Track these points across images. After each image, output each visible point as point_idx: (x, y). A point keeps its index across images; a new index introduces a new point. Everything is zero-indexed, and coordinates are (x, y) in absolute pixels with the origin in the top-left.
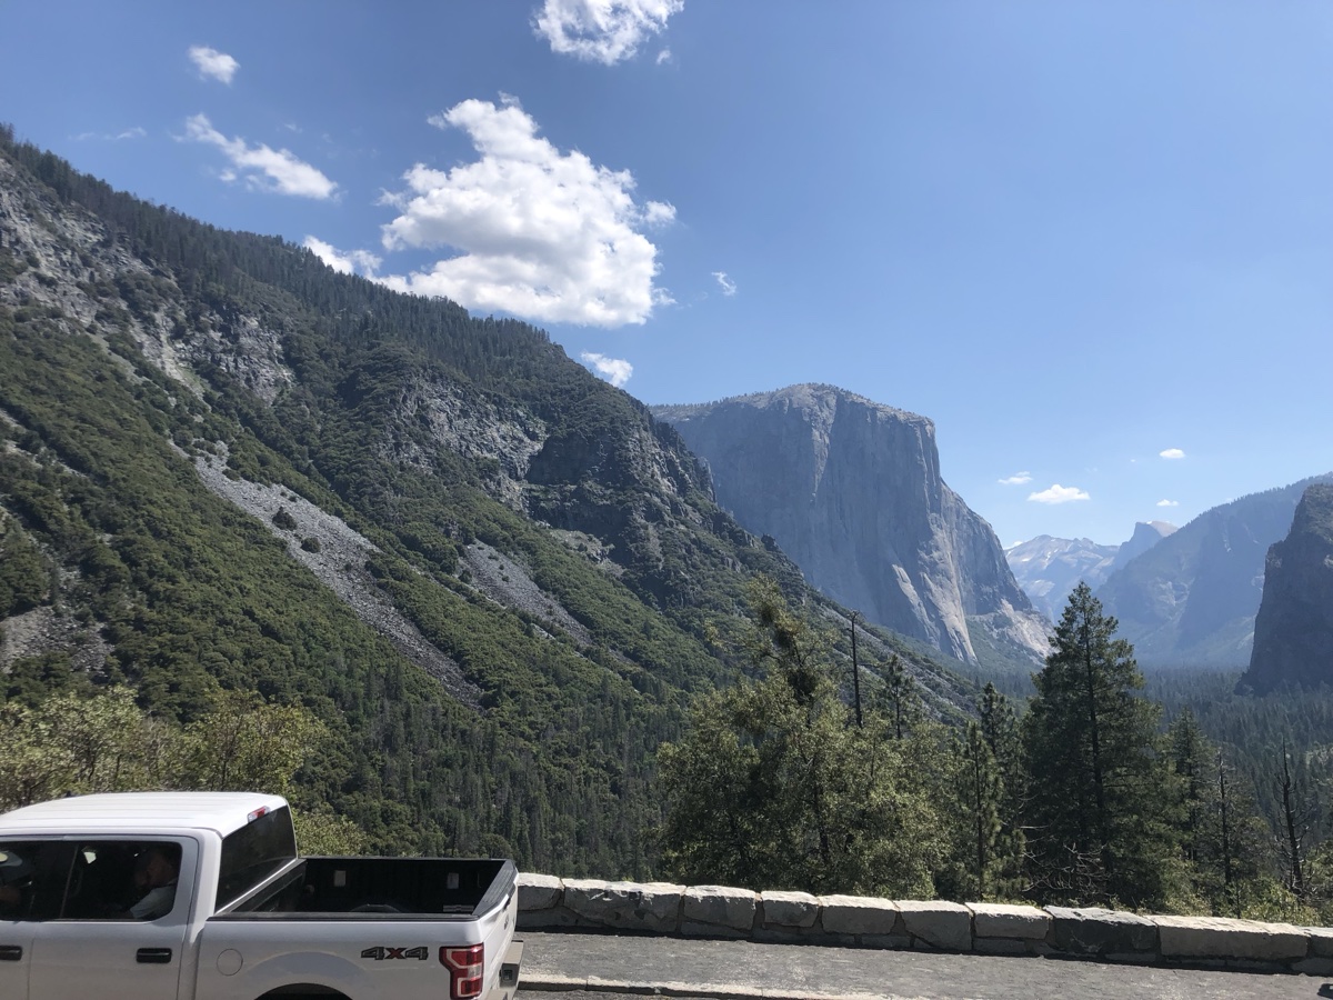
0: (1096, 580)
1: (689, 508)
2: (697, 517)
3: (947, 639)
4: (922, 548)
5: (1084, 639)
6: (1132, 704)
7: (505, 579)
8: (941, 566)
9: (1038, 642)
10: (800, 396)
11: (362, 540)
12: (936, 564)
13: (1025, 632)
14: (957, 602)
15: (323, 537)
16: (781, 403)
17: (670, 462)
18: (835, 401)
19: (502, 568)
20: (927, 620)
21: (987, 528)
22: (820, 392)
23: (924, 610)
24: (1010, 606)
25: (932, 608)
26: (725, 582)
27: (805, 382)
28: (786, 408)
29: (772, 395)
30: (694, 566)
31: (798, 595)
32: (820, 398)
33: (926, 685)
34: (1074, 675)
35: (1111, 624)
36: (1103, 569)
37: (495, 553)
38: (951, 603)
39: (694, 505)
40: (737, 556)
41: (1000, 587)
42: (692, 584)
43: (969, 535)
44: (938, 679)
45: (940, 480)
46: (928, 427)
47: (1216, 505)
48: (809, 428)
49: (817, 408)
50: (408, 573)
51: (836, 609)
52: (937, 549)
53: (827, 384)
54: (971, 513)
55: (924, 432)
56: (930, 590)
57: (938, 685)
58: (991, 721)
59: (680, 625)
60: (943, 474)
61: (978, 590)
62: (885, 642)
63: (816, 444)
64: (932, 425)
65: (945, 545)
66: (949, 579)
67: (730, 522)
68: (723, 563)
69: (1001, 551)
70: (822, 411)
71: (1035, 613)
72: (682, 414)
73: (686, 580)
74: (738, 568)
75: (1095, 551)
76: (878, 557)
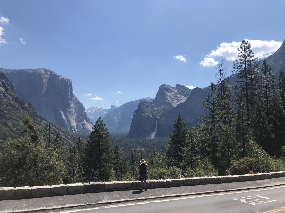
0: (103, 116)
1: (8, 95)
2: (10, 98)
3: (71, 128)
4: (67, 108)
5: (99, 128)
6: (107, 141)
8: (71, 112)
9: (90, 128)
10: (41, 71)
12: (70, 111)
13: (88, 127)
14: (74, 120)
16: (36, 72)
17: (3, 83)
18: (49, 73)
20: (67, 124)
21: (82, 104)
22: (46, 71)
23: (67, 121)
24: (85, 121)
25: (69, 121)
26: (17, 114)
27: (42, 68)
28: (37, 73)
29: (34, 70)
30: (9, 110)
31: (37, 118)
32: (46, 72)
33: (66, 138)
34: (97, 135)
35: (105, 125)
36: (105, 114)
38: (73, 120)
39: (10, 95)
40: (21, 108)
41: (84, 117)
42: (8, 114)
43: (78, 106)
44: (68, 136)
45: (72, 93)
46: (71, 82)
47: (126, 103)
48: (42, 79)
49: (45, 74)
51: (46, 121)
52: (71, 108)
53: (48, 69)
54: (79, 101)
55: (70, 83)
57: (69, 138)
58: (79, 145)
59: (3, 124)
60: (73, 92)
61: (79, 118)
62: (57, 129)
63: (44, 83)
64: (72, 81)
65: (73, 107)
66: (73, 115)
67: (20, 100)
68: (17, 109)
69: (85, 109)
70: (46, 75)
71: (90, 122)
72: (8, 71)
73: (6, 113)
74: (21, 111)
75: (103, 110)
76: (57, 109)
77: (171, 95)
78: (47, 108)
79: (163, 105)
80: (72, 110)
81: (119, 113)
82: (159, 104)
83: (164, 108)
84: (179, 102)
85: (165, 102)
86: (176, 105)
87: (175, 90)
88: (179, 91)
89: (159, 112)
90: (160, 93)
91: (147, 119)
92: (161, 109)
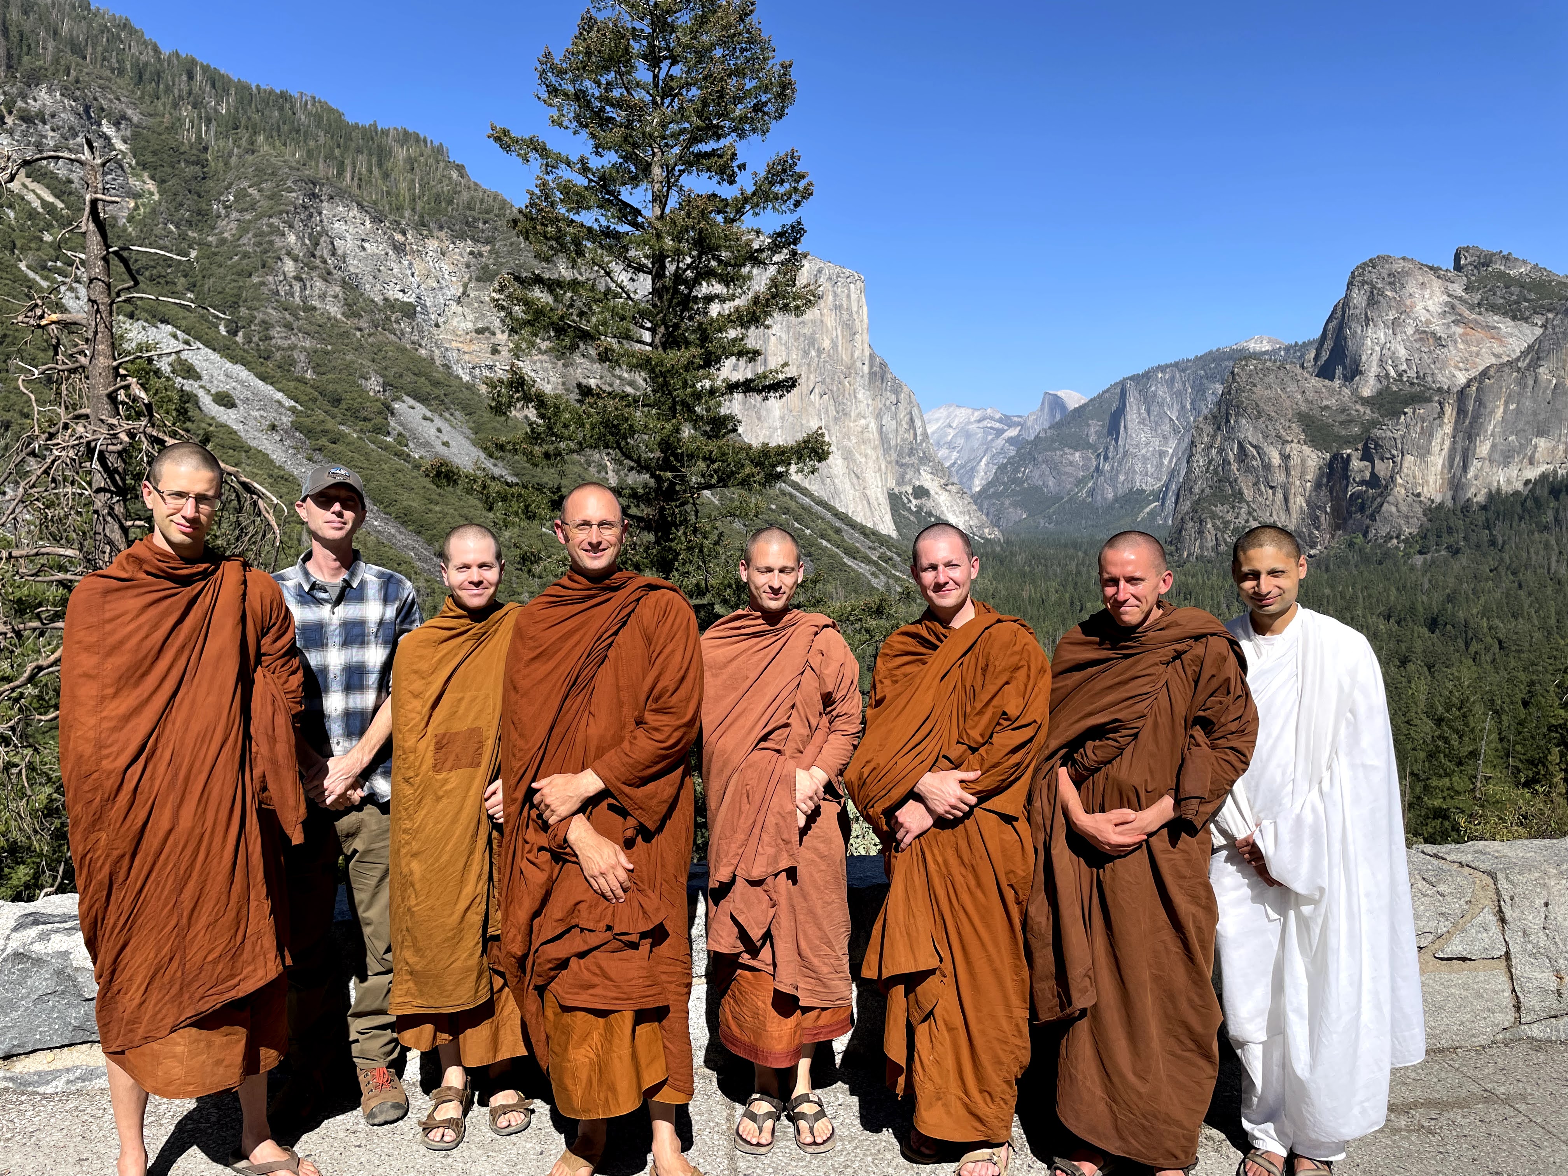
7: (446, 444)
8: (866, 434)
11: (279, 396)
12: (861, 432)
13: (943, 504)
14: (879, 472)
15: (238, 394)
19: (439, 430)
23: (847, 480)
24: (929, 476)
25: (856, 477)
36: (1011, 441)
37: (429, 414)
38: (873, 474)
41: (921, 458)
43: (891, 403)
47: (1127, 375)
50: (345, 436)
52: (863, 416)
54: (894, 379)
55: (854, 289)
56: (855, 461)
61: (898, 460)
65: (869, 413)
66: (875, 448)
71: (953, 484)
75: (1000, 421)
76: (802, 425)
77: (1428, 316)
78: (759, 419)
79: (1372, 381)
80: (867, 425)
81: (1093, 430)
82: (1349, 375)
83: (1380, 393)
84: (1478, 354)
85: (1390, 362)
86: (1457, 373)
87: (1451, 286)
88: (1478, 289)
89: (1351, 421)
90: (1358, 311)
91: (1276, 460)
92: (1363, 404)
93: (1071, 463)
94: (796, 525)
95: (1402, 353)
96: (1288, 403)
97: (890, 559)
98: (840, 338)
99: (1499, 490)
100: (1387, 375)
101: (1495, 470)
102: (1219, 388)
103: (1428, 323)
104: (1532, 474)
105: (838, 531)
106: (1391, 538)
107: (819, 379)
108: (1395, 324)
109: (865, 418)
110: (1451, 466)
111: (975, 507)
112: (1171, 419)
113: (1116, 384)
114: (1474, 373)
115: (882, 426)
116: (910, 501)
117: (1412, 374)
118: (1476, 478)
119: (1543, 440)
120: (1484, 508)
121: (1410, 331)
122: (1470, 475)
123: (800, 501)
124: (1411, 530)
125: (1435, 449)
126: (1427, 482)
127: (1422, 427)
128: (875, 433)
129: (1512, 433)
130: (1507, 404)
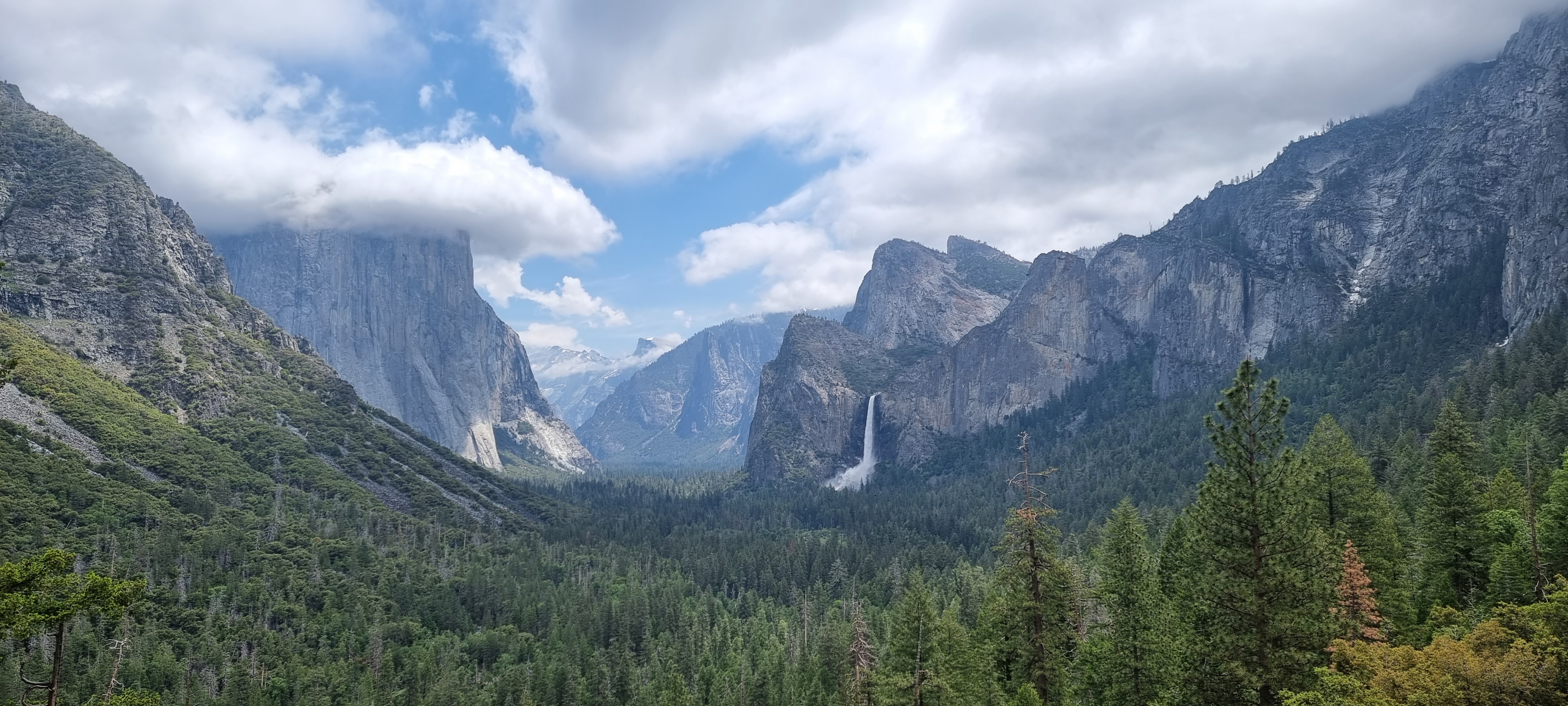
4: (452, 356)
8: (471, 373)
12: (467, 371)
13: (546, 439)
14: (485, 410)
21: (514, 338)
23: (451, 417)
24: (533, 414)
25: (460, 415)
26: (263, 387)
30: (225, 369)
36: (610, 381)
38: (480, 411)
41: (525, 396)
42: (224, 390)
47: (709, 327)
52: (467, 356)
54: (500, 323)
56: (460, 397)
60: (476, 281)
61: (503, 398)
66: (478, 387)
68: (260, 367)
69: (527, 360)
71: (556, 420)
73: (216, 385)
76: (405, 363)
77: (931, 288)
78: (359, 356)
79: (894, 337)
80: (472, 366)
81: (680, 373)
82: (877, 331)
83: (899, 347)
84: (967, 319)
85: (906, 322)
86: (953, 332)
87: (946, 265)
88: (965, 269)
89: (880, 369)
90: (881, 282)
91: (826, 400)
92: (888, 356)
93: (663, 402)
94: (393, 461)
95: (914, 315)
96: (833, 352)
97: (492, 492)
98: (445, 282)
99: (987, 422)
100: (904, 332)
101: (983, 408)
102: (781, 340)
103: (931, 292)
104: (1009, 411)
105: (438, 466)
106: (914, 463)
107: (424, 320)
108: (909, 294)
109: (470, 358)
110: (953, 405)
111: (576, 441)
112: (745, 365)
113: (699, 333)
114: (965, 333)
115: (488, 365)
116: (516, 436)
117: (922, 332)
118: (970, 414)
119: (1014, 385)
120: (977, 438)
121: (919, 299)
122: (967, 412)
123: (399, 437)
124: (927, 457)
125: (942, 392)
126: (937, 417)
127: (930, 374)
128: (481, 373)
129: (993, 380)
130: (988, 357)
